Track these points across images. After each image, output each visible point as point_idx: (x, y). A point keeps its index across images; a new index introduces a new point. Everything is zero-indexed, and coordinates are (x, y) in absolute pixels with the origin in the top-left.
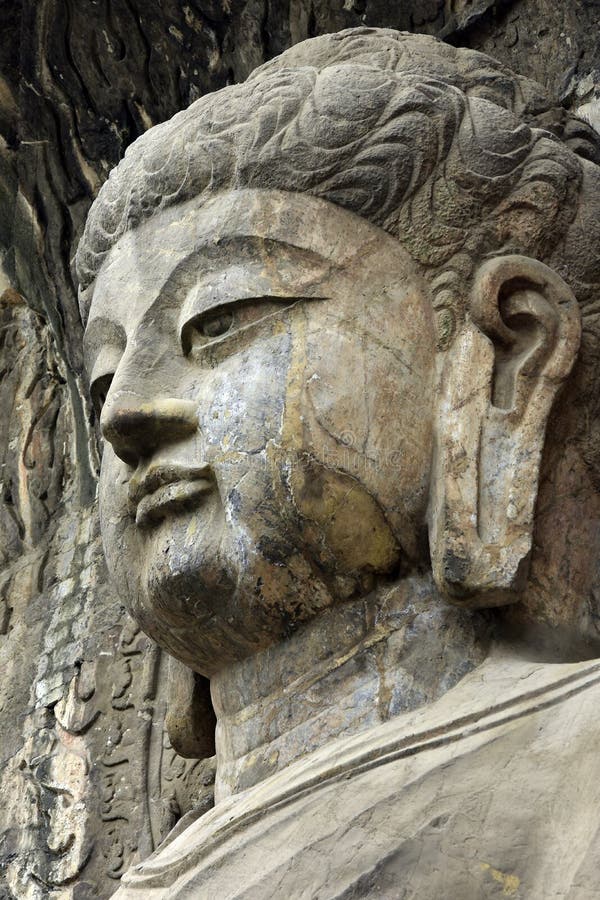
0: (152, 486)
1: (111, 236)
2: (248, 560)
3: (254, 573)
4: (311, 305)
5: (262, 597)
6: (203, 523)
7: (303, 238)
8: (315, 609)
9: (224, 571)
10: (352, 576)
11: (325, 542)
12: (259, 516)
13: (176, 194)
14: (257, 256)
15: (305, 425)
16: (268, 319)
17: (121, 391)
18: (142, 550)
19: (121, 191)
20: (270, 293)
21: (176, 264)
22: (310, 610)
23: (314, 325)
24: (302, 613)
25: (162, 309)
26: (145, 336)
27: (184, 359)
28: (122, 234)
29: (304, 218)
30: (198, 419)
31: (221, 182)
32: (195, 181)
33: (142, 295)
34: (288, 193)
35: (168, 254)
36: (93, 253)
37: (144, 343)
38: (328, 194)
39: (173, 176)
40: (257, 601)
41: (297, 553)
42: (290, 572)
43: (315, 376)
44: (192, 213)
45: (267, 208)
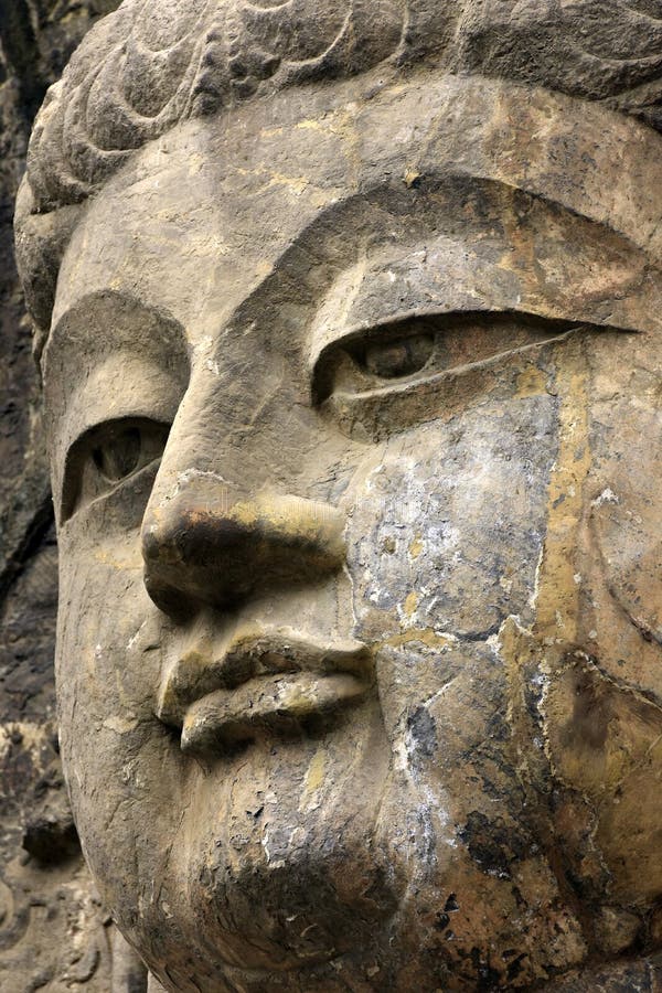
0: (235, 674)
1: (149, 121)
2: (435, 857)
3: (442, 884)
4: (601, 340)
5: (449, 933)
6: (340, 767)
7: (595, 199)
8: (549, 968)
9: (380, 873)
10: (635, 911)
11: (596, 839)
12: (472, 772)
13: (315, 61)
14: (495, 224)
15: (583, 594)
16: (510, 359)
17: (193, 471)
18: (177, 795)
19: (181, 33)
20: (518, 305)
21: (314, 214)
22: (538, 970)
23: (605, 384)
24: (522, 974)
25: (276, 302)
26: (236, 353)
27: (313, 413)
28: (173, 122)
29: (598, 156)
30: (345, 547)
31: (423, 54)
32: (365, 42)
33: (228, 267)
34: (566, 99)
35: (295, 188)
36: (94, 148)
37: (233, 370)
38: (650, 112)
39: (312, 23)
40: (437, 941)
41: (536, 854)
42: (515, 891)
43: (607, 494)
44: (351, 107)
45: (521, 124)
